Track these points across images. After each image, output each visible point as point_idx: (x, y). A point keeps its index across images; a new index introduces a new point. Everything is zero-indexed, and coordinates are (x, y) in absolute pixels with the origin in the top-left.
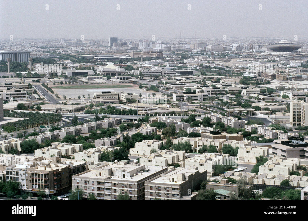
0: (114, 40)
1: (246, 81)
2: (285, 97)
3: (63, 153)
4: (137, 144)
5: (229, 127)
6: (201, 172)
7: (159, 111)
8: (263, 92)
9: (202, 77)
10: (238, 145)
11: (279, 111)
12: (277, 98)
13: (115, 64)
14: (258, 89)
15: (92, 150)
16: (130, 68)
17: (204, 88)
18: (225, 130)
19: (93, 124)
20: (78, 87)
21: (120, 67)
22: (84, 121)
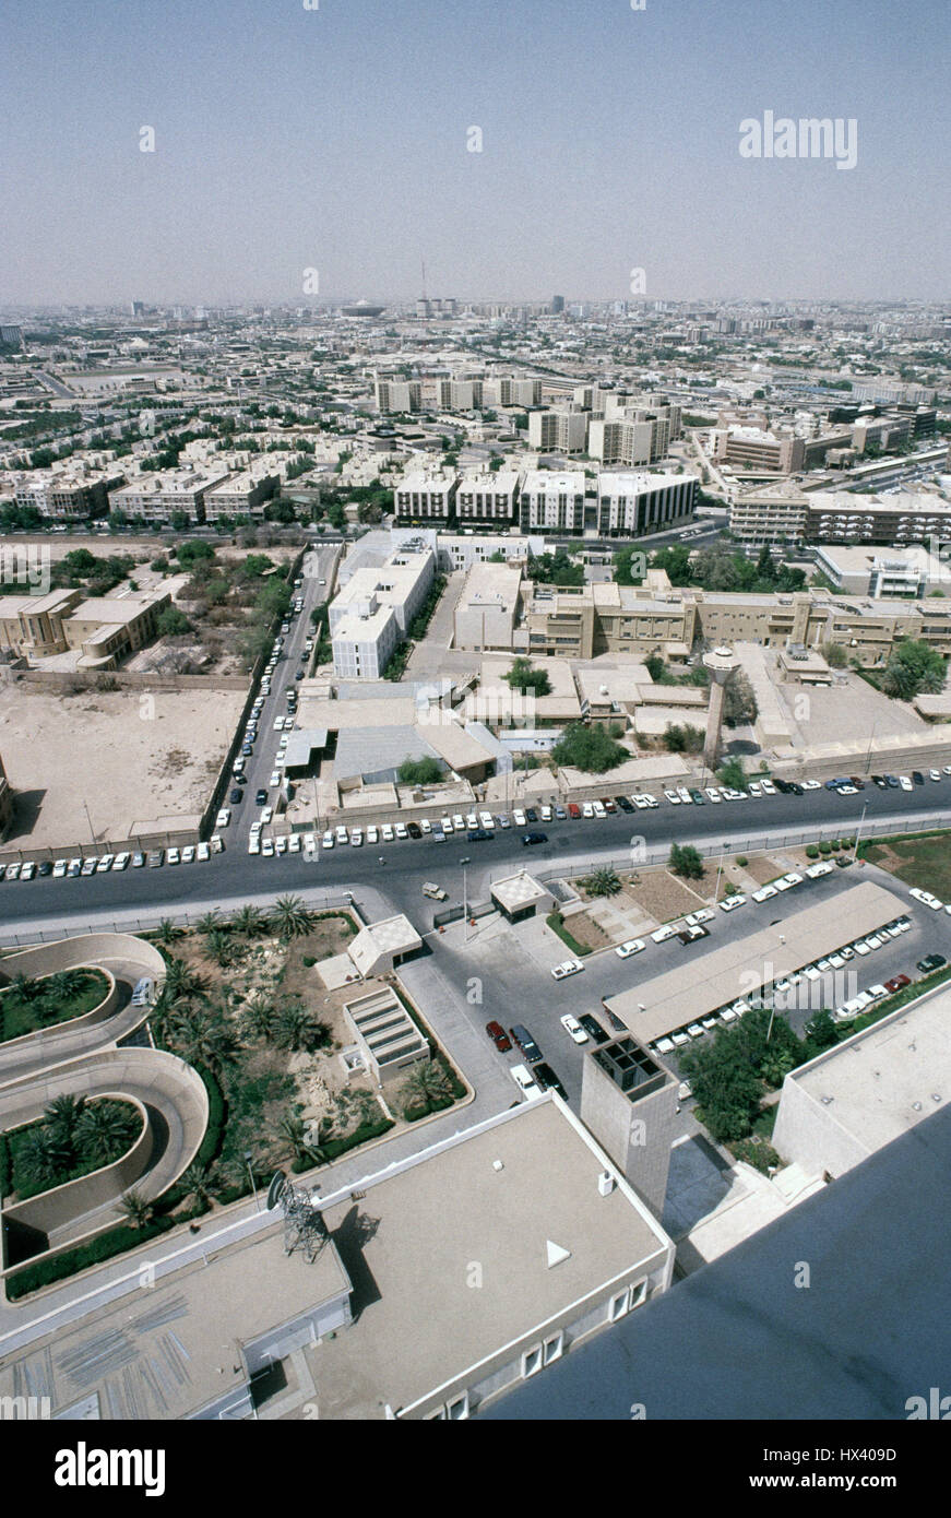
0: (138, 306)
1: (318, 357)
2: (368, 375)
3: (92, 464)
4: (187, 445)
5: (302, 417)
6: (273, 476)
7: (211, 400)
8: (341, 371)
9: (262, 354)
10: (315, 440)
11: (362, 393)
12: (359, 378)
13: (145, 339)
14: (335, 367)
15: (129, 458)
16: (164, 344)
17: (266, 369)
18: (297, 422)
19: (126, 423)
20: (99, 374)
21: (151, 343)
22: (112, 420)
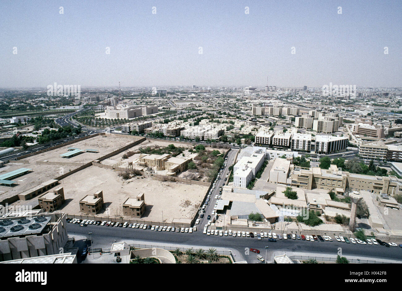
0: (194, 86)
1: (237, 100)
2: (250, 105)
3: (178, 124)
4: (202, 120)
5: (232, 115)
6: (222, 130)
7: (209, 110)
8: (243, 104)
9: (223, 98)
10: (235, 121)
11: (248, 110)
12: (248, 106)
13: (194, 94)
14: (242, 103)
15: (187, 122)
16: (199, 95)
17: (224, 102)
18: (231, 116)
19: (187, 114)
20: (183, 102)
21: (196, 95)
22: (184, 113)
